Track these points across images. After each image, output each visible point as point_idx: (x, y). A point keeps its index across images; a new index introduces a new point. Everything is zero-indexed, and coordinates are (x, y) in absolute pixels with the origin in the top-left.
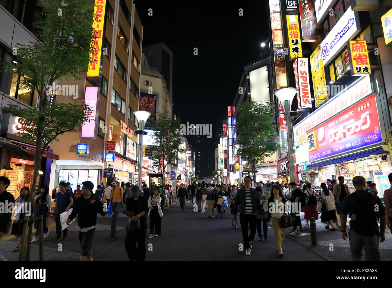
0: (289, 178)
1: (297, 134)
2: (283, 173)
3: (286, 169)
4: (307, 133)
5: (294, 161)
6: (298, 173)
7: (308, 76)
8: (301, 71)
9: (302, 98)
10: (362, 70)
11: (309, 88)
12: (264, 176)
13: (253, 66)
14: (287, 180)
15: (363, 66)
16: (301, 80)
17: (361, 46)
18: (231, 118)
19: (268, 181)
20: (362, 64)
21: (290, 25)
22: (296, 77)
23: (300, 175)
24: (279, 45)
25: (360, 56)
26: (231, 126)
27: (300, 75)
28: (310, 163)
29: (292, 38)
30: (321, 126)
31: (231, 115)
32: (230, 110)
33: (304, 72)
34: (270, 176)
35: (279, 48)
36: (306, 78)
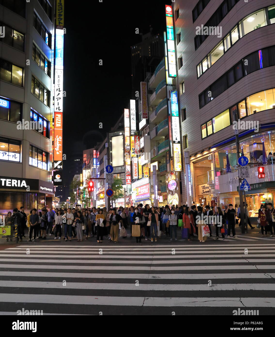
0: (130, 205)
1: (133, 187)
2: (127, 203)
3: (129, 201)
4: (136, 188)
5: (131, 198)
6: (133, 203)
7: (137, 165)
8: (135, 163)
9: (134, 174)
10: (147, 176)
11: (137, 170)
12: (119, 203)
13: (114, 133)
14: (129, 206)
15: (147, 175)
16: (134, 167)
17: (147, 169)
18: (95, 159)
19: (121, 206)
20: (147, 174)
21: (132, 141)
22: (133, 169)
23: (133, 204)
24: (128, 144)
25: (146, 172)
26: (96, 165)
27: (134, 165)
28: (136, 200)
29: (132, 147)
30: (139, 187)
31: (96, 157)
32: (95, 153)
33: (136, 164)
34: (122, 203)
35: (128, 146)
36: (136, 166)
